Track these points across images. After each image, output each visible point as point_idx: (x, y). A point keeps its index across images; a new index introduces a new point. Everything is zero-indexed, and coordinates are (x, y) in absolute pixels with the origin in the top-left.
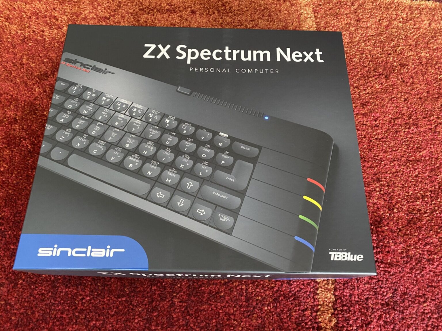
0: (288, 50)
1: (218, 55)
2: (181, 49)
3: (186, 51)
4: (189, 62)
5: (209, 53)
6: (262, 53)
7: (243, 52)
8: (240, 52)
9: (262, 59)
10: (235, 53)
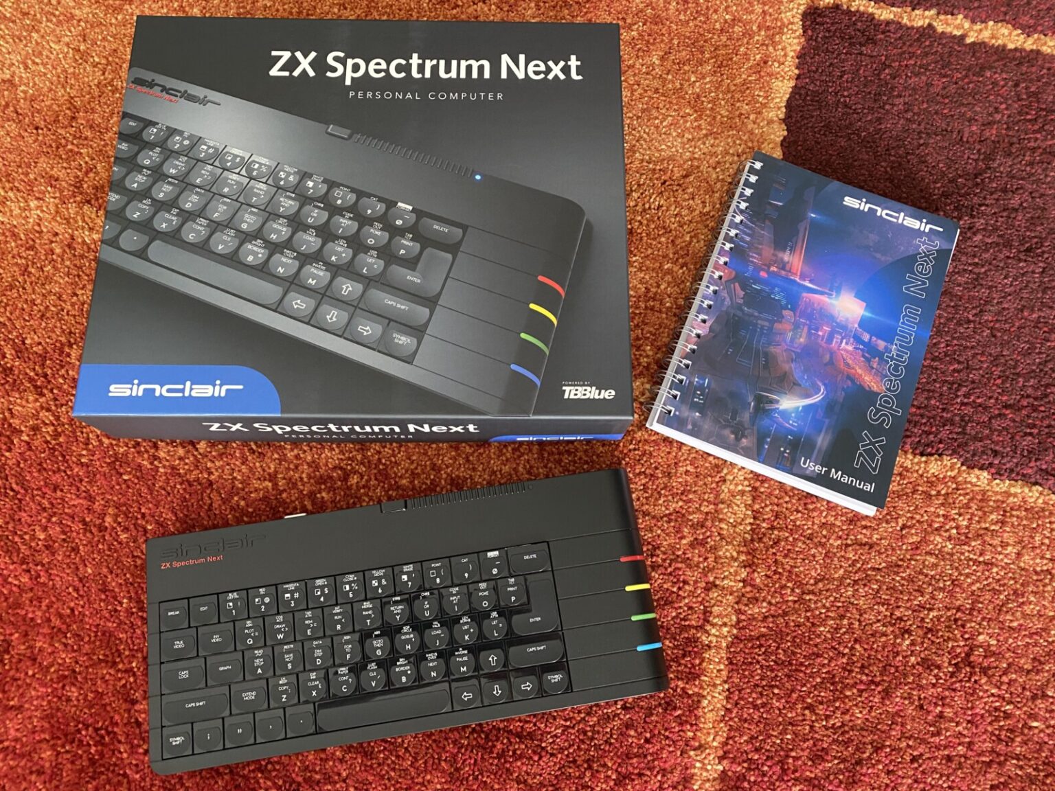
0: (522, 58)
1: (399, 69)
2: (336, 59)
3: (343, 61)
4: (348, 82)
5: (384, 66)
6: (475, 65)
7: (442, 63)
8: (438, 63)
9: (475, 75)
10: (429, 64)
